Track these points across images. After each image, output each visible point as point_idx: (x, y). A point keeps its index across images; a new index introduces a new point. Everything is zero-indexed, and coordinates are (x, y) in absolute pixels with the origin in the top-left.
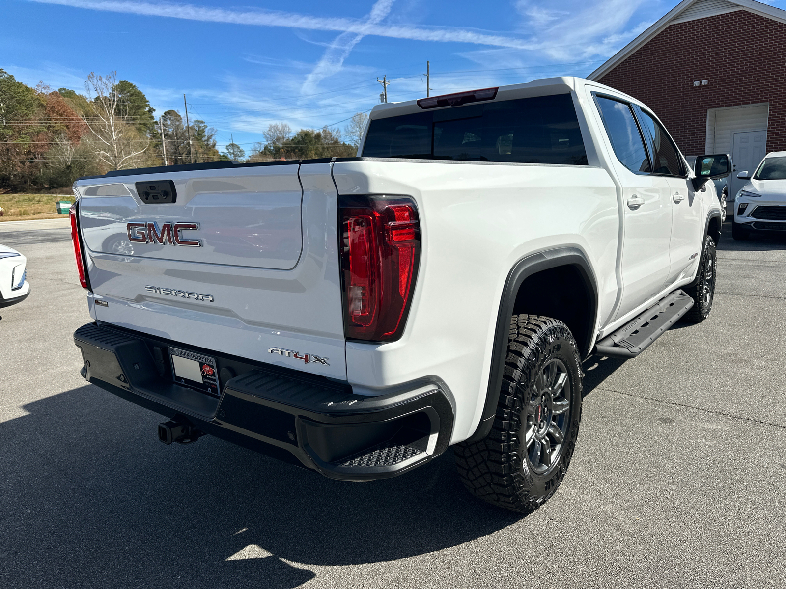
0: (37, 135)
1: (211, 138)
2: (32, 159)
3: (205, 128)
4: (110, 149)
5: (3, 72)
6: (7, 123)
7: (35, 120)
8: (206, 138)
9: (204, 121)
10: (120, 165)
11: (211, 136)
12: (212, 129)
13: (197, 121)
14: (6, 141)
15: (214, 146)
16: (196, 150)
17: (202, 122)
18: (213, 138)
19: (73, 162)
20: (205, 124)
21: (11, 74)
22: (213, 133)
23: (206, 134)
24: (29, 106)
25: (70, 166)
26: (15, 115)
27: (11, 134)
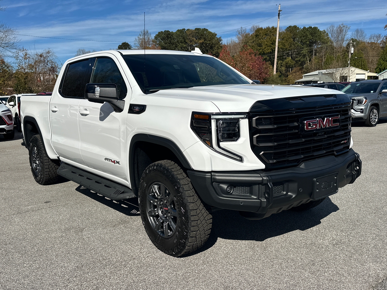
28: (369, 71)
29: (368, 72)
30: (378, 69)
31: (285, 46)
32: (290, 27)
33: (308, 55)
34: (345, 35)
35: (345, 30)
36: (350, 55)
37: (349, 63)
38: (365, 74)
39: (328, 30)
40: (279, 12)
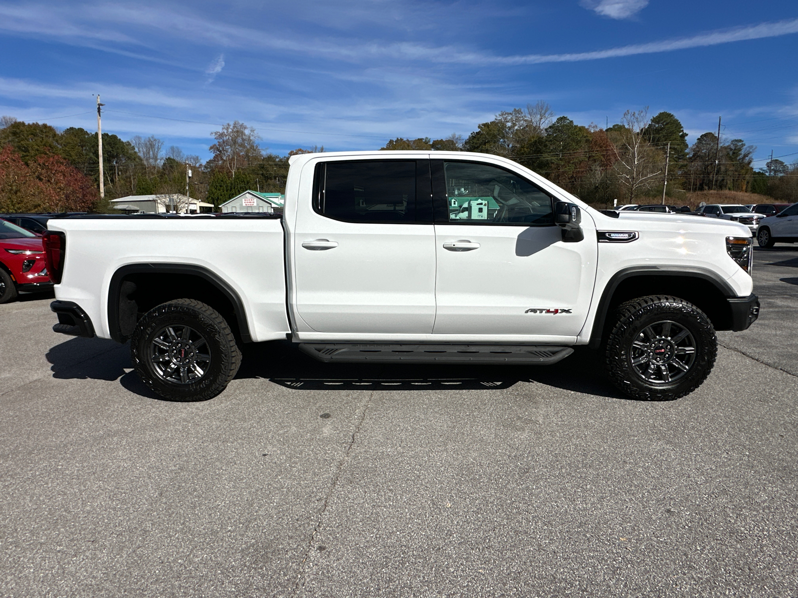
0: (580, 164)
1: (747, 156)
2: (573, 182)
3: (742, 146)
4: (630, 172)
5: (566, 119)
6: (562, 156)
7: (581, 153)
8: (741, 156)
9: (742, 140)
10: (636, 185)
11: (748, 154)
12: (751, 147)
13: (735, 140)
14: (559, 169)
15: (749, 163)
16: (726, 169)
17: (740, 141)
18: (750, 156)
19: (601, 184)
20: (743, 143)
21: (571, 120)
22: (751, 150)
23: (743, 152)
24: (578, 142)
25: (597, 187)
26: (569, 150)
27: (563, 164)
28: (200, 200)
29: (200, 202)
30: (210, 198)
31: (71, 157)
32: (72, 129)
33: (108, 173)
34: (157, 152)
35: (157, 145)
36: (187, 179)
37: (187, 189)
38: (196, 204)
39: (132, 141)
40: (98, 106)
